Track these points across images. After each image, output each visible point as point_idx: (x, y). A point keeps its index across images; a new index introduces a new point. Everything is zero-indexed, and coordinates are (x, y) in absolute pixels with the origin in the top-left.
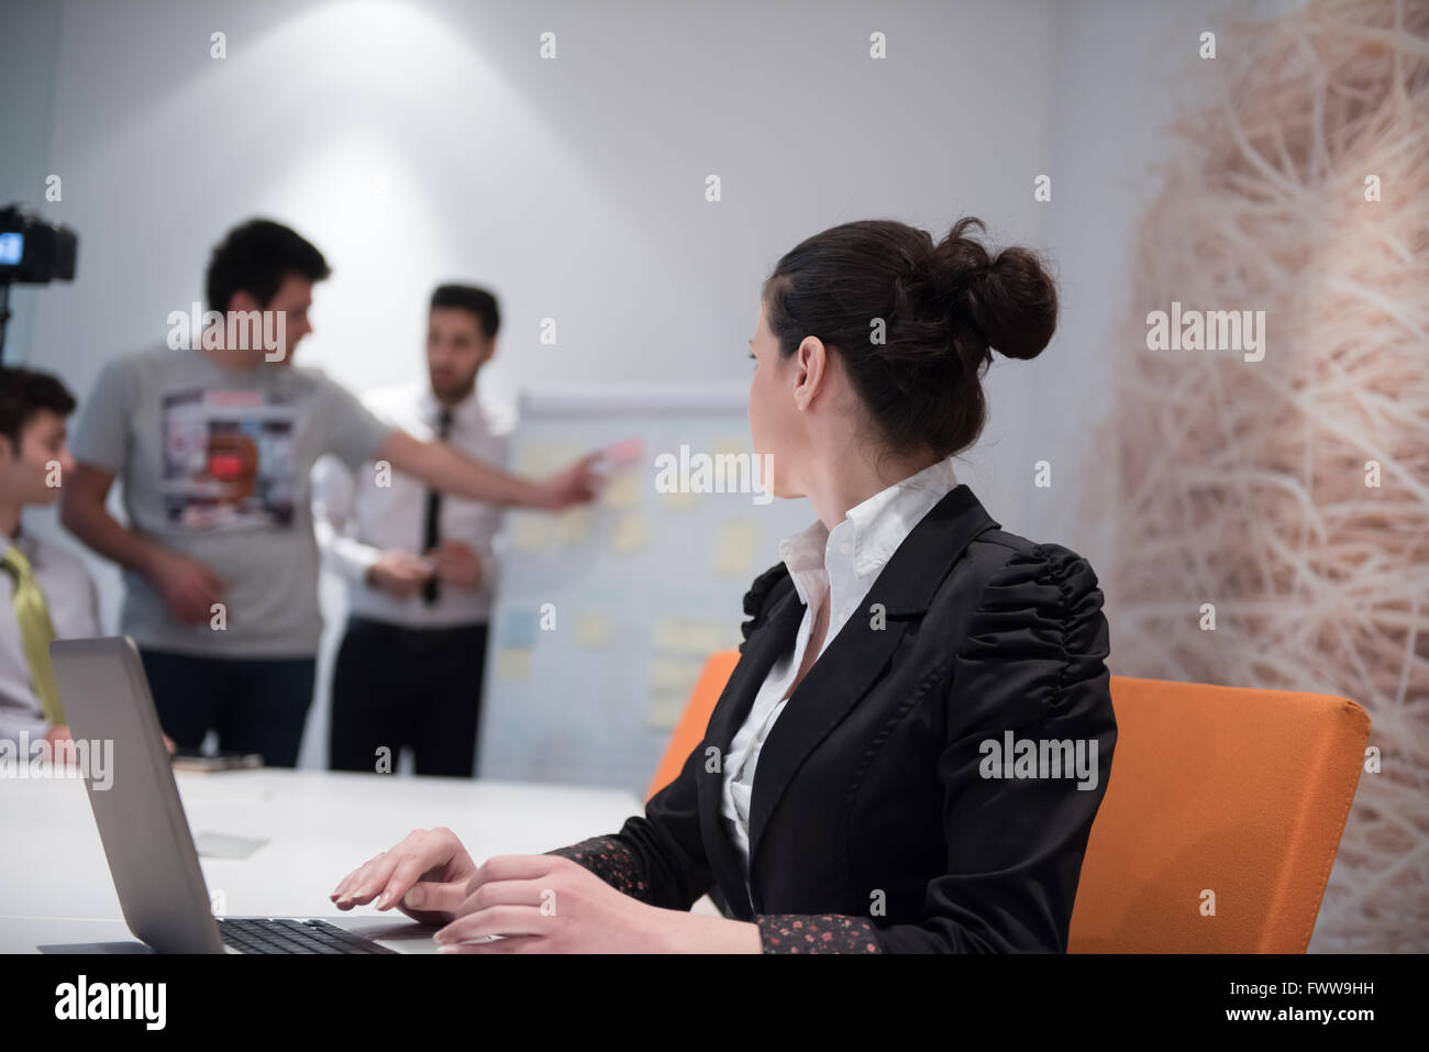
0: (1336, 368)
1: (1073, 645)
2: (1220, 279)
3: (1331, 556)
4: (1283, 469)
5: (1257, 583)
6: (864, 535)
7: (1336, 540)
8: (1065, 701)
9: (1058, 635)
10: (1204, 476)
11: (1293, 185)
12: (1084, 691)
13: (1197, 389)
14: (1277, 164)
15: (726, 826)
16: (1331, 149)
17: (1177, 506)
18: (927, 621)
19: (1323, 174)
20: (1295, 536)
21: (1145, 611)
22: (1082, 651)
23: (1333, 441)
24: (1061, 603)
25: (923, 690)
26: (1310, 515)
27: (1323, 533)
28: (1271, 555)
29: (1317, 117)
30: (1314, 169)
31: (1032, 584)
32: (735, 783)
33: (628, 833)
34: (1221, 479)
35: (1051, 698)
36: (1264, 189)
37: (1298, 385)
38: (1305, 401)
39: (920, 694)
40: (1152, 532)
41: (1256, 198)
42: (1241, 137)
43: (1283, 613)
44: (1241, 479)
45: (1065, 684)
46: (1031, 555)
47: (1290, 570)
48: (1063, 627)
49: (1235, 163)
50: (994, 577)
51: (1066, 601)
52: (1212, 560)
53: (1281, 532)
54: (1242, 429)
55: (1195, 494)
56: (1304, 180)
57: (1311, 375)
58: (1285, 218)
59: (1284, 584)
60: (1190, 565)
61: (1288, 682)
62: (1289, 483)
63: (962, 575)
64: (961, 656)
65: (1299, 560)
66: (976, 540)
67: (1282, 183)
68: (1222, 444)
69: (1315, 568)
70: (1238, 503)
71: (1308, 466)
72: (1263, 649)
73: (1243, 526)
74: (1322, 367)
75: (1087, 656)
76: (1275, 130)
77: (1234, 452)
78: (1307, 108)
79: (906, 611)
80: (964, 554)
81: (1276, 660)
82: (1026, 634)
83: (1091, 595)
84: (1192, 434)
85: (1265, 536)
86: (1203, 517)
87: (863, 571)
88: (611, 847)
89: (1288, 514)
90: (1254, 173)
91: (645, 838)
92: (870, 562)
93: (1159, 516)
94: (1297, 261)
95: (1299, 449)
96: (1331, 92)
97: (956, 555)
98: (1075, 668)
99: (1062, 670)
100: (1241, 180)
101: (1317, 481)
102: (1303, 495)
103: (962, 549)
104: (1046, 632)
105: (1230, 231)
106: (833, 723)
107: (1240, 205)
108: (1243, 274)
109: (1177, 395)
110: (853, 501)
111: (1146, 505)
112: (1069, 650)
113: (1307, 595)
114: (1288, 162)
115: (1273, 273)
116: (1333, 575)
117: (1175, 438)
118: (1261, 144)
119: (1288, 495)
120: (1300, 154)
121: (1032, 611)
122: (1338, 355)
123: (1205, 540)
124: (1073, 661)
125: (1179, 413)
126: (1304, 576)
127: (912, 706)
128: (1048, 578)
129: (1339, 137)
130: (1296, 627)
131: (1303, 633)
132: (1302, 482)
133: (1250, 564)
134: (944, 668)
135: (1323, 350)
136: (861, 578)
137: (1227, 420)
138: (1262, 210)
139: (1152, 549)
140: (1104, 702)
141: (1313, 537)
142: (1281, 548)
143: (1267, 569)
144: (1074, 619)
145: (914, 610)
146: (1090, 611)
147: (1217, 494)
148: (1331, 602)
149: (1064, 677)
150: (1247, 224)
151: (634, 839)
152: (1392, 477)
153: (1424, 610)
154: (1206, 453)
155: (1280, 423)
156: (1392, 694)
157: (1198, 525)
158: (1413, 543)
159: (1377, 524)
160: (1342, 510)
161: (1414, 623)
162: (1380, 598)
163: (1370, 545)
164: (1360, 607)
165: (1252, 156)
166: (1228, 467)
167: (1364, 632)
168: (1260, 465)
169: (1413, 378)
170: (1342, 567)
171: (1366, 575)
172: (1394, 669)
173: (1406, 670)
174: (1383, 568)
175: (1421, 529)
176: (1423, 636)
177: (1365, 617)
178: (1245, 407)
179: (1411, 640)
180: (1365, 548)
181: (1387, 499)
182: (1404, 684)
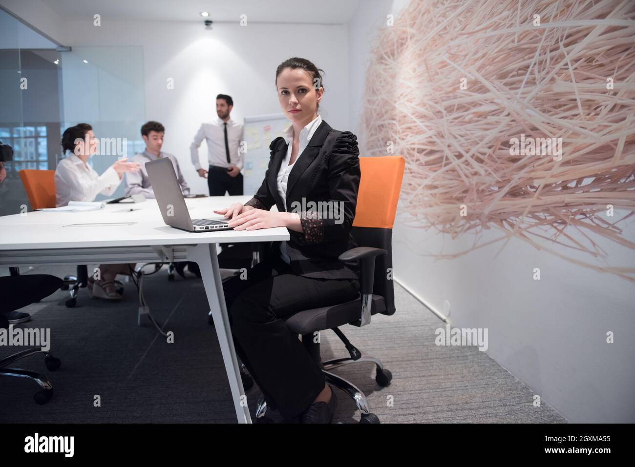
0: (401, 98)
2: (381, 82)
3: (402, 135)
4: (393, 119)
6: (309, 132)
7: (403, 132)
10: (380, 123)
11: (392, 61)
13: (378, 105)
14: (389, 57)
16: (398, 53)
17: (376, 129)
19: (397, 58)
20: (396, 132)
21: (372, 151)
22: (356, 153)
23: (402, 113)
24: (352, 143)
25: (324, 160)
26: (398, 128)
27: (401, 131)
29: (395, 47)
30: (396, 57)
31: (347, 138)
34: (383, 123)
36: (386, 62)
37: (395, 102)
38: (396, 105)
40: (372, 135)
41: (386, 65)
42: (383, 52)
44: (386, 122)
47: (396, 139)
48: (352, 148)
49: (382, 58)
50: (339, 137)
52: (382, 139)
53: (394, 132)
54: (386, 112)
55: (379, 126)
56: (394, 60)
57: (397, 100)
58: (391, 68)
60: (379, 141)
62: (394, 122)
63: (329, 137)
64: (333, 152)
65: (397, 137)
67: (390, 61)
68: (383, 116)
69: (400, 138)
70: (386, 127)
71: (398, 118)
73: (387, 132)
74: (399, 98)
76: (388, 50)
77: (385, 117)
78: (393, 45)
79: (319, 145)
80: (329, 134)
82: (346, 148)
84: (378, 114)
85: (391, 133)
86: (381, 130)
87: (309, 139)
89: (394, 128)
90: (386, 60)
92: (310, 137)
93: (373, 132)
94: (393, 77)
95: (396, 115)
96: (397, 41)
97: (327, 134)
99: (353, 156)
100: (383, 61)
101: (399, 121)
102: (397, 124)
105: (382, 72)
106: (305, 168)
107: (383, 66)
108: (384, 80)
109: (374, 107)
111: (371, 129)
113: (399, 144)
114: (391, 57)
115: (390, 80)
116: (403, 139)
117: (375, 115)
118: (386, 53)
119: (395, 124)
120: (393, 54)
122: (401, 95)
123: (381, 135)
124: (355, 155)
125: (375, 110)
126: (398, 140)
127: (322, 163)
128: (350, 137)
129: (399, 51)
132: (397, 121)
134: (328, 155)
135: (399, 95)
137: (384, 111)
138: (387, 67)
139: (372, 138)
141: (399, 132)
142: (394, 135)
144: (354, 146)
145: (321, 145)
147: (383, 126)
148: (403, 145)
149: (353, 158)
150: (385, 70)
152: (412, 118)
153: (419, 144)
154: (380, 118)
155: (392, 110)
156: (413, 161)
157: (380, 132)
158: (415, 131)
159: (410, 128)
160: (404, 126)
161: (416, 146)
162: (411, 142)
163: (408, 132)
164: (407, 145)
165: (385, 56)
166: (384, 120)
167: (408, 150)
168: (390, 119)
169: (414, 98)
170: (404, 137)
171: (408, 138)
172: (413, 156)
173: (415, 155)
174: (411, 137)
175: (417, 128)
176: (418, 149)
177: (408, 147)
178: (387, 108)
179: (416, 150)
180: (408, 133)
181: (411, 123)
182: (415, 158)
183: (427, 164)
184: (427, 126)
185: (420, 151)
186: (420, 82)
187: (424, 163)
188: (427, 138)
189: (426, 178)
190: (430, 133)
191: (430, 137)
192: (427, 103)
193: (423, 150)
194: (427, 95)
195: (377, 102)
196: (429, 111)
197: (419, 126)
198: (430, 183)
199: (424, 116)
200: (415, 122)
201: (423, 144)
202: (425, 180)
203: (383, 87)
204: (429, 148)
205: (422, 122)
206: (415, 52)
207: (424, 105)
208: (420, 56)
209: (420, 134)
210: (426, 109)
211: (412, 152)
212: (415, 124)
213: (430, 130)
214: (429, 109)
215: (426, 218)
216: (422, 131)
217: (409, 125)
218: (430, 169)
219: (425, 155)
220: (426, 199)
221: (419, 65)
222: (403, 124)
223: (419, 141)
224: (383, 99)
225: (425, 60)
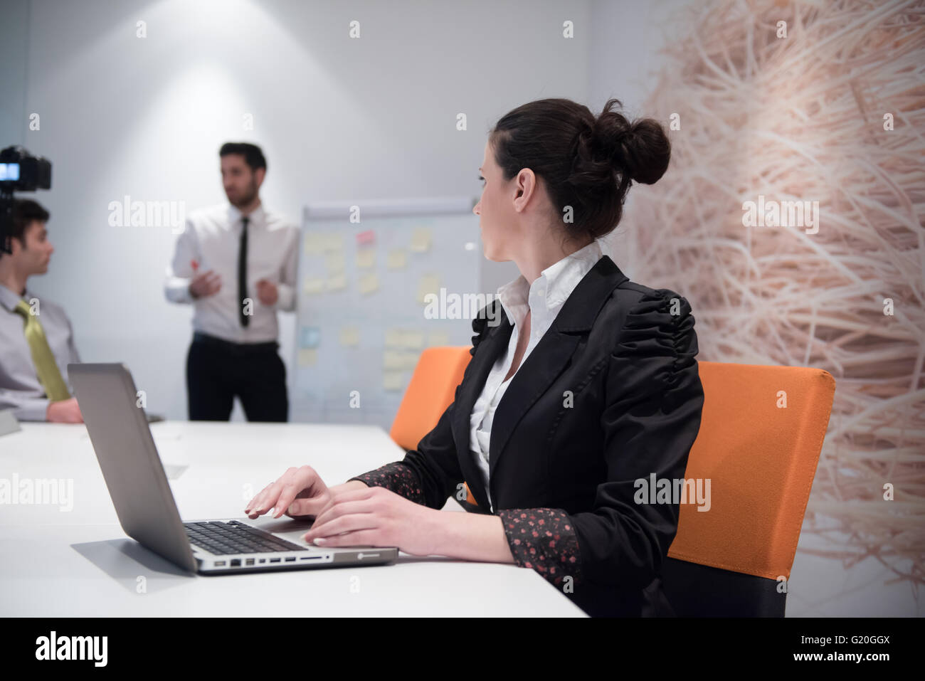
0: (764, 181)
1: (680, 348)
2: (693, 134)
3: (762, 284)
4: (734, 237)
5: (720, 300)
6: (552, 285)
7: (766, 275)
8: (675, 381)
9: (671, 342)
10: (686, 242)
11: (735, 80)
12: (686, 375)
13: (681, 194)
14: (726, 69)
15: (473, 457)
16: (758, 59)
17: (671, 259)
18: (592, 336)
19: (753, 73)
20: (742, 274)
22: (684, 351)
24: (673, 324)
25: (591, 375)
26: (751, 263)
27: (758, 272)
28: (728, 285)
29: (749, 41)
30: (748, 70)
31: (655, 313)
32: (479, 431)
33: (409, 460)
34: (697, 244)
35: (667, 379)
36: (716, 82)
37: (742, 191)
38: (745, 200)
39: (590, 378)
40: (656, 273)
41: (714, 88)
42: (704, 55)
43: (734, 316)
44: (709, 244)
45: (675, 370)
46: (654, 295)
47: (739, 293)
48: (673, 337)
49: (701, 69)
50: (632, 309)
51: (675, 322)
52: (692, 288)
53: (733, 273)
54: (708, 216)
55: (682, 252)
56: (742, 77)
57: (749, 185)
58: (731, 99)
59: (736, 300)
61: (739, 354)
62: (737, 245)
63: (611, 308)
64: (614, 355)
65: (745, 288)
66: (617, 288)
67: (730, 80)
68: (697, 225)
69: (754, 291)
70: (707, 256)
71: (749, 236)
72: (724, 336)
73: (711, 269)
74: (755, 181)
75: (687, 354)
76: (724, 50)
77: (704, 229)
78: (743, 37)
79: (578, 329)
80: (611, 296)
81: (731, 342)
82: (653, 342)
83: (688, 318)
84: (679, 220)
85: (723, 274)
86: (687, 264)
87: (551, 306)
88: (400, 469)
89: (737, 262)
90: (712, 74)
91: (418, 462)
92: (555, 301)
93: (660, 265)
94: (739, 122)
95: (742, 226)
96: (757, 27)
97: (607, 297)
98: (681, 361)
99: (674, 362)
100: (704, 78)
101: (754, 244)
102: (746, 251)
103: (610, 293)
104: (664, 340)
105: (700, 108)
106: (538, 396)
107: (705, 92)
108: (706, 130)
109: (669, 199)
110: (546, 265)
111: (653, 258)
112: (679, 351)
113: (749, 305)
114: (732, 67)
115: (725, 129)
116: (765, 295)
117: (669, 222)
118: (716, 58)
119: (737, 251)
120: (740, 62)
121: (656, 329)
122: (765, 174)
123: (687, 277)
124: (680, 357)
125: (671, 208)
126: (747, 295)
127: (585, 385)
128: (664, 309)
129: (762, 52)
130: (743, 324)
131: (748, 327)
132: (745, 244)
133: (714, 289)
134: (603, 363)
135: (756, 172)
136: (550, 310)
137: (699, 212)
138: (717, 94)
140: (697, 381)
141: (752, 274)
142: (733, 281)
143: (725, 292)
144: (679, 333)
145: (584, 329)
146: (688, 328)
147: (695, 252)
148: (763, 310)
149: (675, 366)
150: (708, 102)
151: (413, 464)
152: (799, 240)
153: (820, 313)
154: (688, 230)
155: (731, 212)
156: (801, 359)
157: (683, 269)
158: (813, 276)
159: (792, 266)
160: (770, 259)
161: (814, 320)
162: (792, 307)
163: (786, 277)
164: (781, 312)
165: (710, 64)
166: (700, 237)
167: (784, 326)
168: (719, 235)
169: (810, 185)
170: (770, 290)
171: (785, 294)
172: (802, 345)
173: (809, 346)
174: (796, 291)
175: (817, 268)
176: (819, 328)
177: (784, 318)
178: (710, 204)
179: (812, 330)
180: (784, 280)
181: (797, 252)
182: (808, 353)
183: (852, 372)
184: (854, 267)
185: (826, 334)
186: (833, 143)
187: (840, 369)
188: (853, 299)
189: (846, 413)
190: (866, 287)
191: (867, 298)
192: (857, 203)
193: (839, 333)
194: (858, 181)
195: (678, 187)
196: (864, 225)
197: (827, 263)
198: (864, 429)
199: (847, 237)
200: (810, 251)
201: (839, 315)
202: (844, 418)
203: (701, 147)
204: (861, 328)
205: (833, 253)
206: (818, 60)
207: (848, 207)
208: (834, 70)
209: (827, 288)
210: (855, 219)
211: (796, 333)
212: (811, 257)
213: (865, 278)
214: (864, 220)
215: (846, 528)
216: (837, 278)
217: (786, 258)
218: (865, 389)
219: (848, 346)
220: (847, 472)
221: (831, 96)
222: (770, 252)
223: (824, 304)
224: (698, 180)
225: (853, 84)
